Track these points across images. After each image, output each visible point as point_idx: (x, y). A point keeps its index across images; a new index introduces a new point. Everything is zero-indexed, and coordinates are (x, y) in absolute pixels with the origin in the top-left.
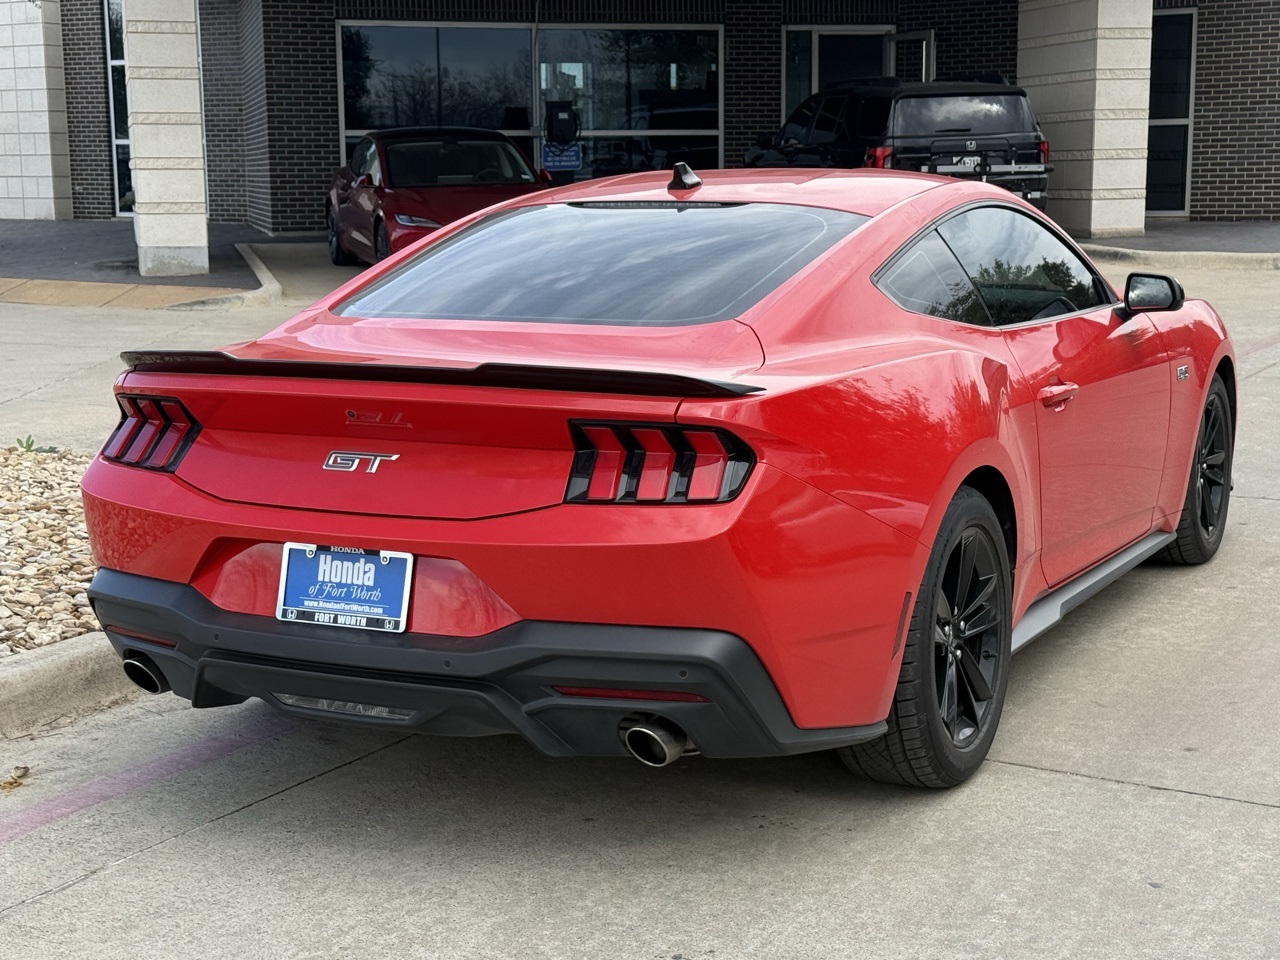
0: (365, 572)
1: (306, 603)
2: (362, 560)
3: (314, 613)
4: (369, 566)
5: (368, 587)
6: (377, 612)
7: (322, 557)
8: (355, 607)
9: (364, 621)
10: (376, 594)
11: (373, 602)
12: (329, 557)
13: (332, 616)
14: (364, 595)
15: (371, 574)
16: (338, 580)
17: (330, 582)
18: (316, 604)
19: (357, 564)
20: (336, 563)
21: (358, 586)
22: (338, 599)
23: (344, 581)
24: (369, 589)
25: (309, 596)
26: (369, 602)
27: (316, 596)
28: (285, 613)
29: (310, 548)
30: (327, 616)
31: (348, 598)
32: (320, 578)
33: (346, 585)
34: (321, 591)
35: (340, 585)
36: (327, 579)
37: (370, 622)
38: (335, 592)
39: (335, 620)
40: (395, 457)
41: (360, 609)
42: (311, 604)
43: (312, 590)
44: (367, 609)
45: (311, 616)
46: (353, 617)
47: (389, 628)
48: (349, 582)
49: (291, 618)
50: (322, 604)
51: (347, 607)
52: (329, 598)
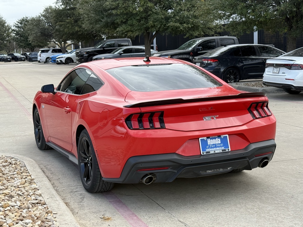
0: (218, 141)
1: (207, 150)
2: (217, 138)
3: (210, 151)
4: (218, 139)
5: (219, 144)
6: (223, 148)
7: (208, 140)
8: (218, 148)
9: (221, 151)
10: (222, 145)
11: (221, 146)
12: (209, 139)
13: (214, 151)
14: (219, 145)
15: (220, 141)
16: (212, 144)
17: (211, 144)
18: (209, 150)
19: (216, 139)
20: (211, 140)
21: (217, 144)
22: (213, 148)
23: (214, 144)
24: (220, 144)
25: (207, 148)
26: (221, 147)
27: (209, 148)
28: (203, 153)
29: (205, 138)
30: (213, 152)
31: (216, 147)
32: (209, 144)
33: (215, 144)
34: (209, 147)
35: (213, 145)
36: (210, 144)
37: (222, 150)
38: (213, 146)
39: (215, 152)
40: (218, 116)
41: (219, 148)
42: (208, 150)
43: (207, 147)
44: (220, 148)
45: (209, 152)
46: (219, 150)
47: (227, 151)
48: (215, 143)
49: (205, 154)
50: (210, 149)
51: (216, 149)
52: (211, 148)
